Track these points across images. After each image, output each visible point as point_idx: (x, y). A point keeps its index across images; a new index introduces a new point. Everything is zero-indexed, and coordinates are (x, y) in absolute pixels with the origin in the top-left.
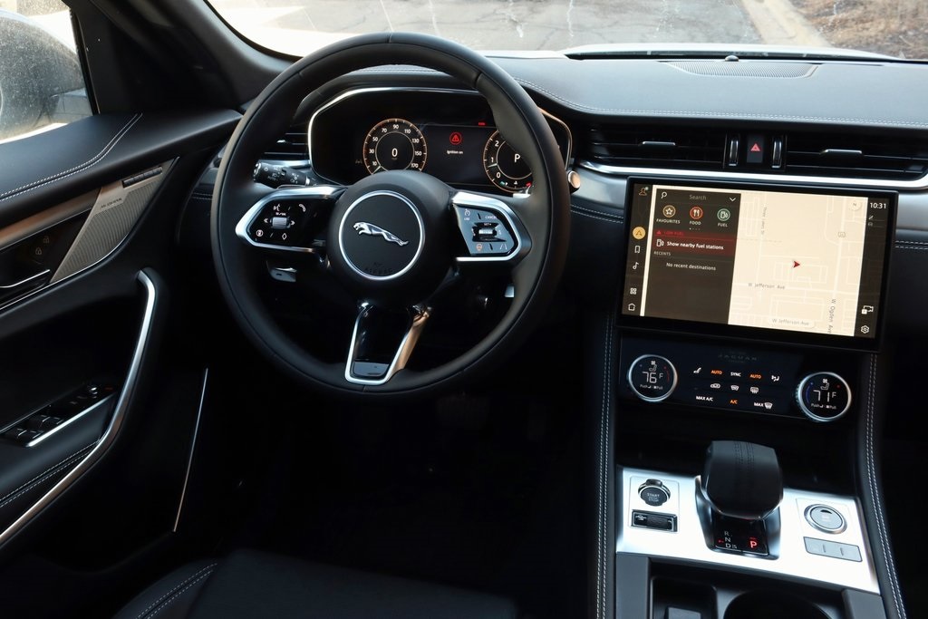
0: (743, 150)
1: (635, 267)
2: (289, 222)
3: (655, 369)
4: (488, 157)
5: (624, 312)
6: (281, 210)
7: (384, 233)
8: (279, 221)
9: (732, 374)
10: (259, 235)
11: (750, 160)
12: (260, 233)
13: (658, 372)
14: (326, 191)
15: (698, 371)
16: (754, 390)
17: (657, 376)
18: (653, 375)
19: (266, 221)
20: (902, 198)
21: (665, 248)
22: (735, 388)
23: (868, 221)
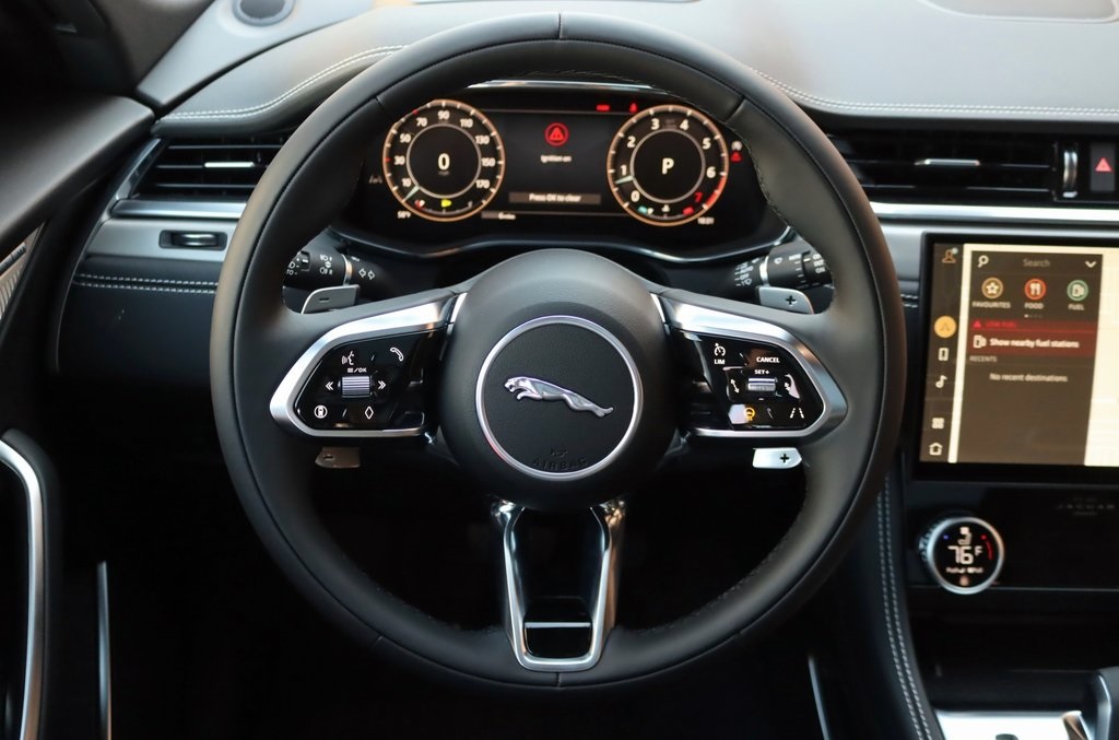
0: (1084, 167)
1: (940, 384)
2: (374, 387)
3: (968, 540)
4: (616, 166)
5: (923, 458)
6: (357, 363)
7: (567, 395)
8: (356, 383)
10: (321, 415)
11: (1095, 186)
12: (321, 412)
13: (973, 544)
17: (972, 552)
18: (966, 551)
19: (329, 386)
21: (988, 350)
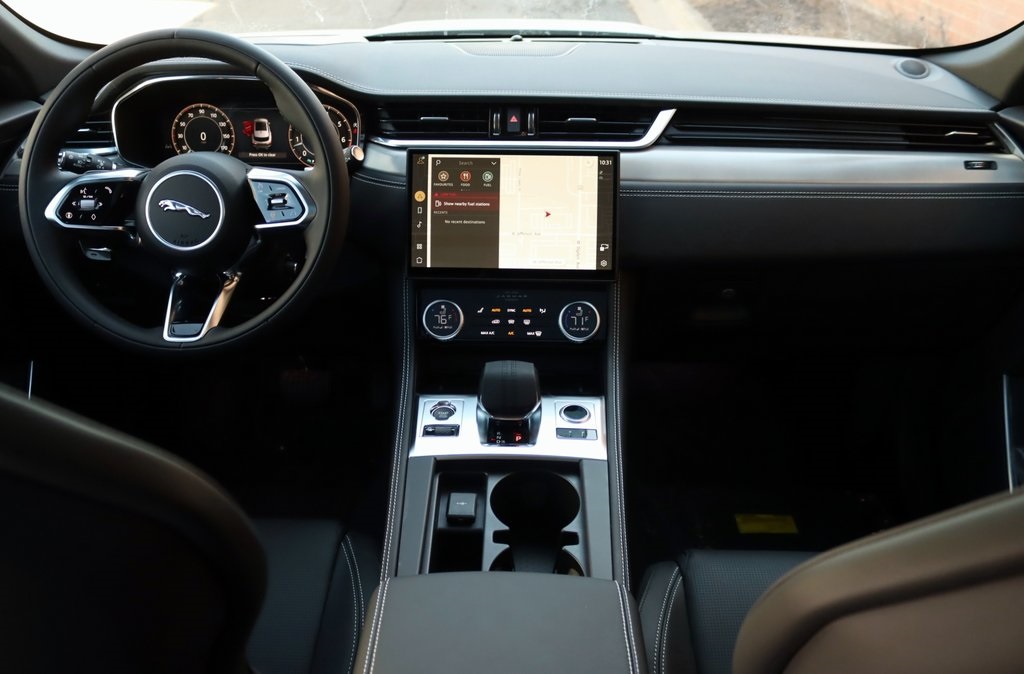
0: (504, 121)
1: (419, 226)
2: (96, 204)
3: (444, 312)
4: (293, 137)
5: (413, 265)
6: (88, 193)
7: (187, 208)
8: (87, 203)
9: (509, 310)
10: (69, 217)
11: (510, 129)
12: (69, 215)
13: (447, 314)
14: (131, 173)
15: (481, 311)
16: (527, 322)
17: (447, 318)
18: (443, 318)
19: (74, 203)
20: (623, 156)
21: (443, 208)
22: (511, 322)
23: (599, 176)
